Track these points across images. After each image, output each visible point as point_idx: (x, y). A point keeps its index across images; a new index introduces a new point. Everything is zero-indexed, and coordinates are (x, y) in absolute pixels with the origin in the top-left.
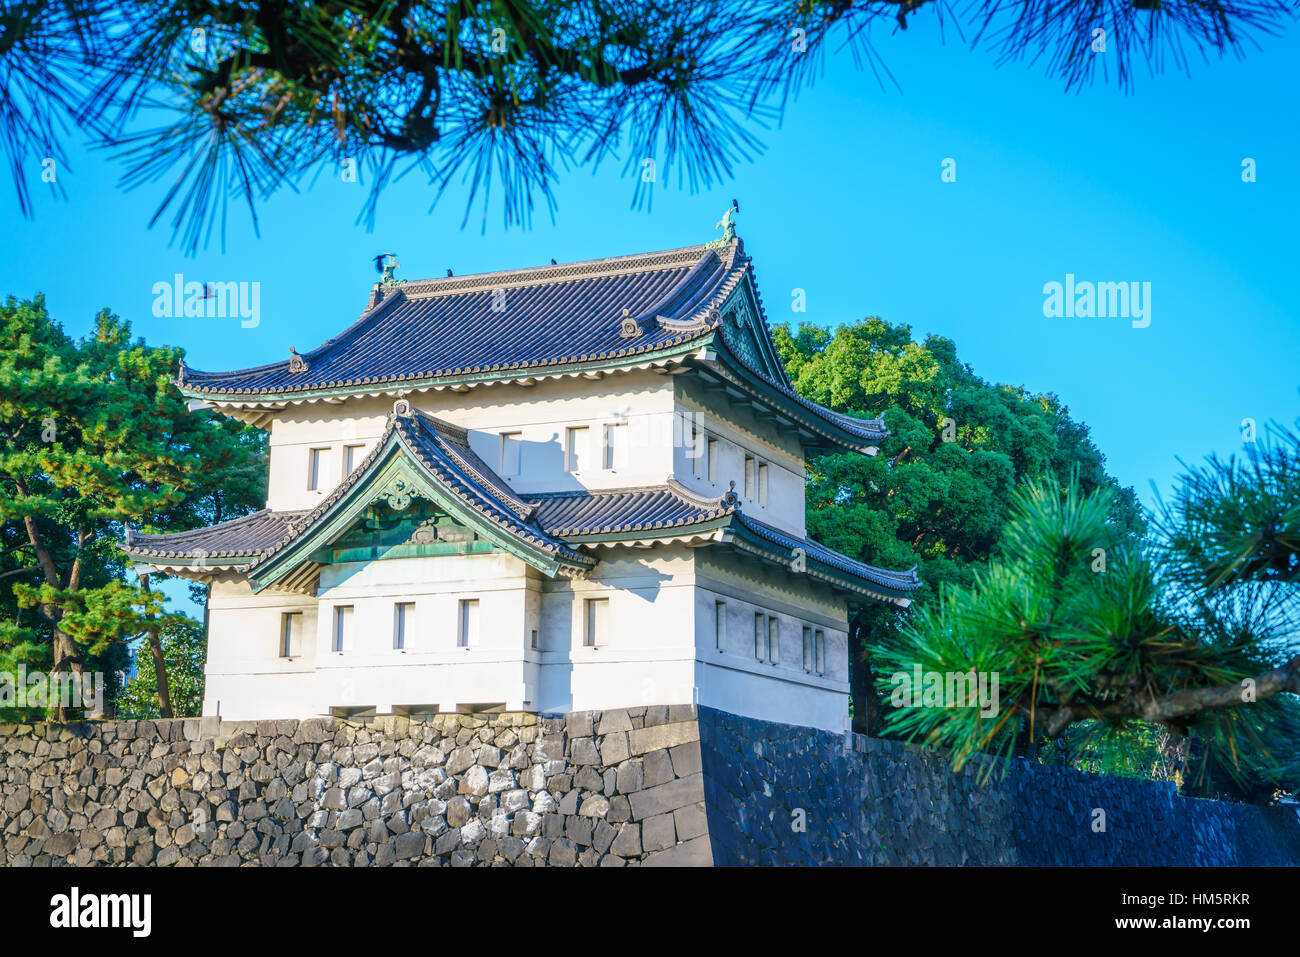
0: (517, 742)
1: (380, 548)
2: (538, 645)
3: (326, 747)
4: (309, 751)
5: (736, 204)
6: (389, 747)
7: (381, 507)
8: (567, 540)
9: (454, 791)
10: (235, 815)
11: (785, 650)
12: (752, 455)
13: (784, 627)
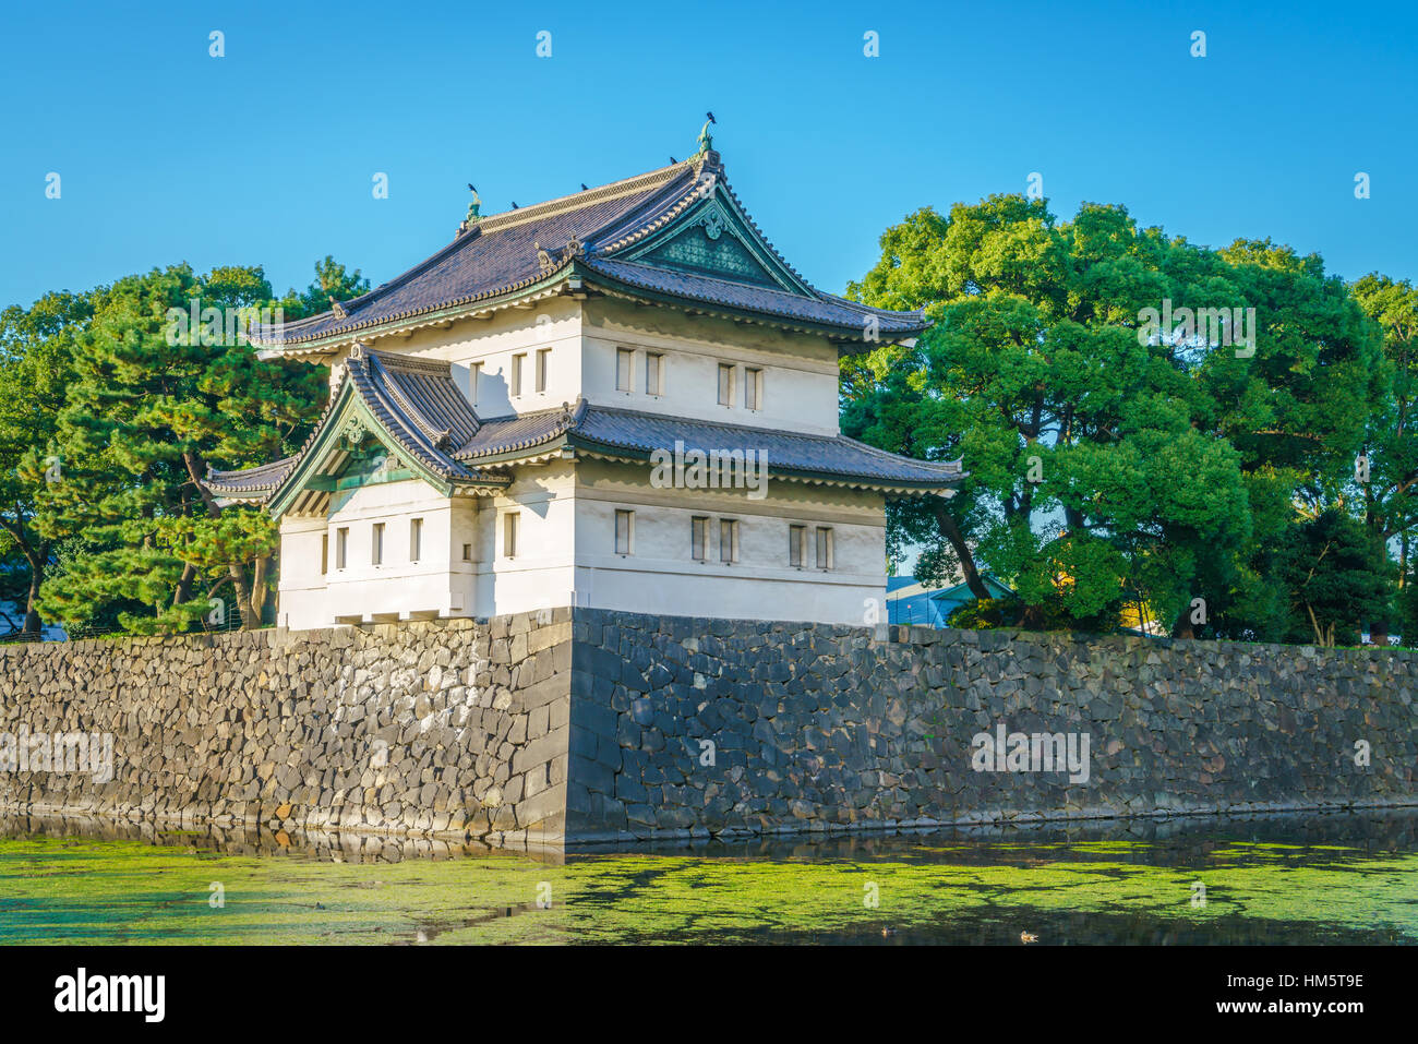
0: (461, 645)
1: (365, 476)
2: (473, 556)
3: (348, 651)
4: (338, 655)
5: (710, 116)
6: (387, 650)
7: (344, 441)
8: (467, 463)
9: (421, 688)
10: (293, 710)
11: (751, 550)
12: (731, 362)
13: (752, 527)
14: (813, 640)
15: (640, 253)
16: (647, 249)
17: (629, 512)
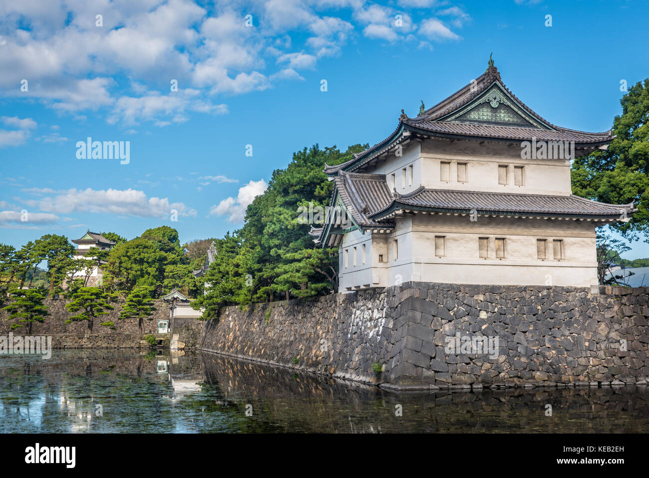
2: (384, 260)
11: (514, 252)
12: (506, 164)
13: (513, 241)
14: (552, 294)
15: (453, 117)
16: (457, 115)
17: (444, 237)
